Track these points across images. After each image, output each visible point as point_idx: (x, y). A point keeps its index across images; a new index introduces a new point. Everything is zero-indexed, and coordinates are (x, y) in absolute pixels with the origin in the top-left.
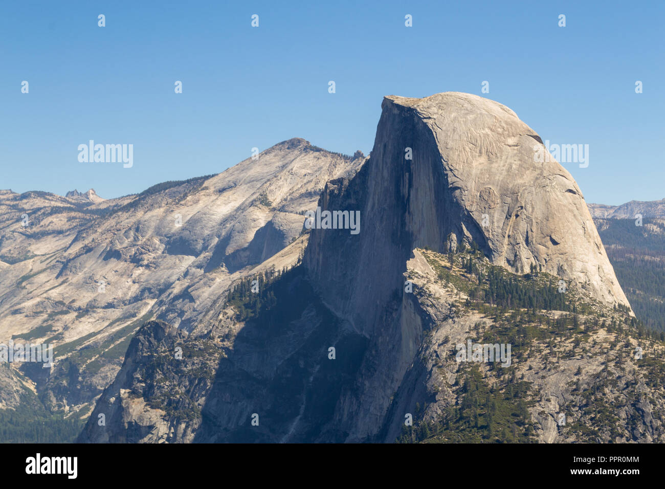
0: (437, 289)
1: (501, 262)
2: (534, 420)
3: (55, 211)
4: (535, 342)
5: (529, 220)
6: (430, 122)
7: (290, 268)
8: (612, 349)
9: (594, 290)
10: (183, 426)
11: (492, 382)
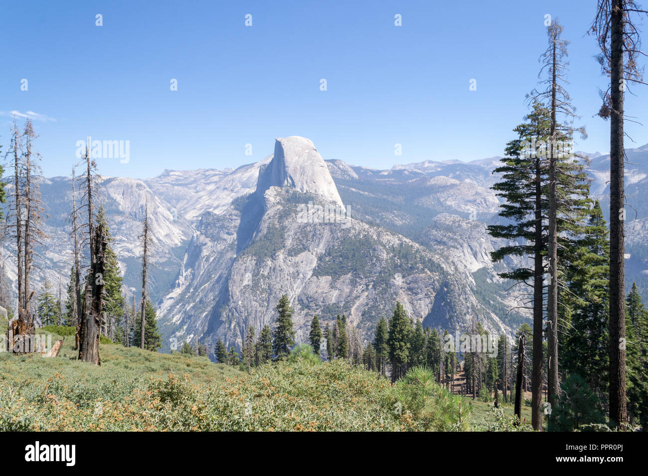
0: (272, 199)
1: (298, 189)
2: (286, 237)
3: (215, 175)
5: (307, 176)
6: (283, 146)
7: (252, 193)
9: (325, 197)
10: (216, 243)
11: (277, 226)
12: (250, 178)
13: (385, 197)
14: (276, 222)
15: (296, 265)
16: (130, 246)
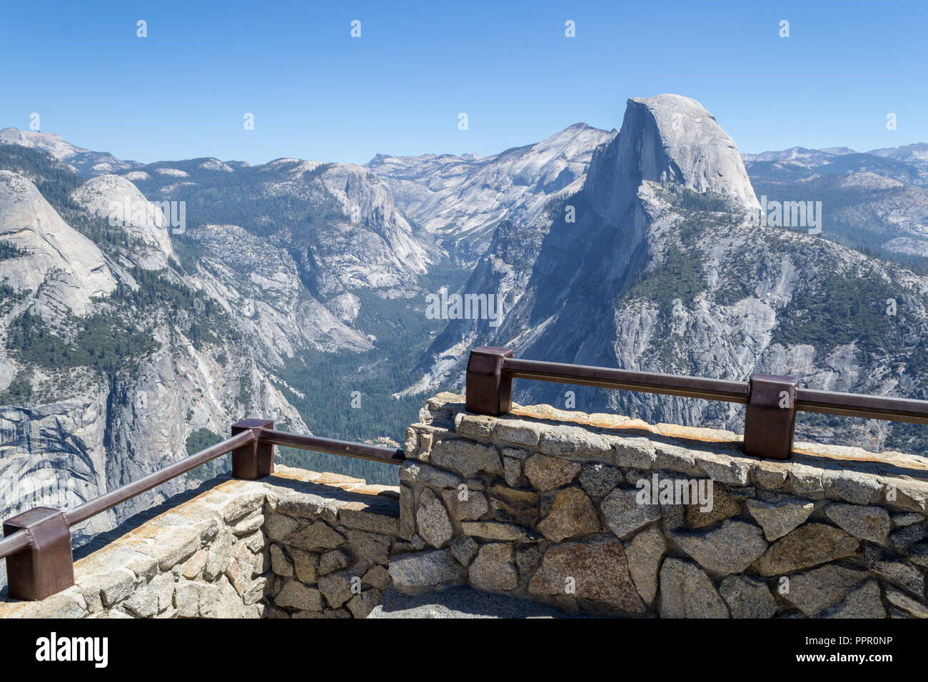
0: (655, 202)
1: (690, 186)
2: (705, 270)
3: (457, 164)
4: (707, 229)
5: (707, 164)
6: (653, 112)
7: (576, 192)
8: (750, 232)
9: (742, 201)
10: (522, 273)
11: (683, 250)
12: (527, 169)
14: (679, 243)
15: (735, 321)
16: (364, 271)
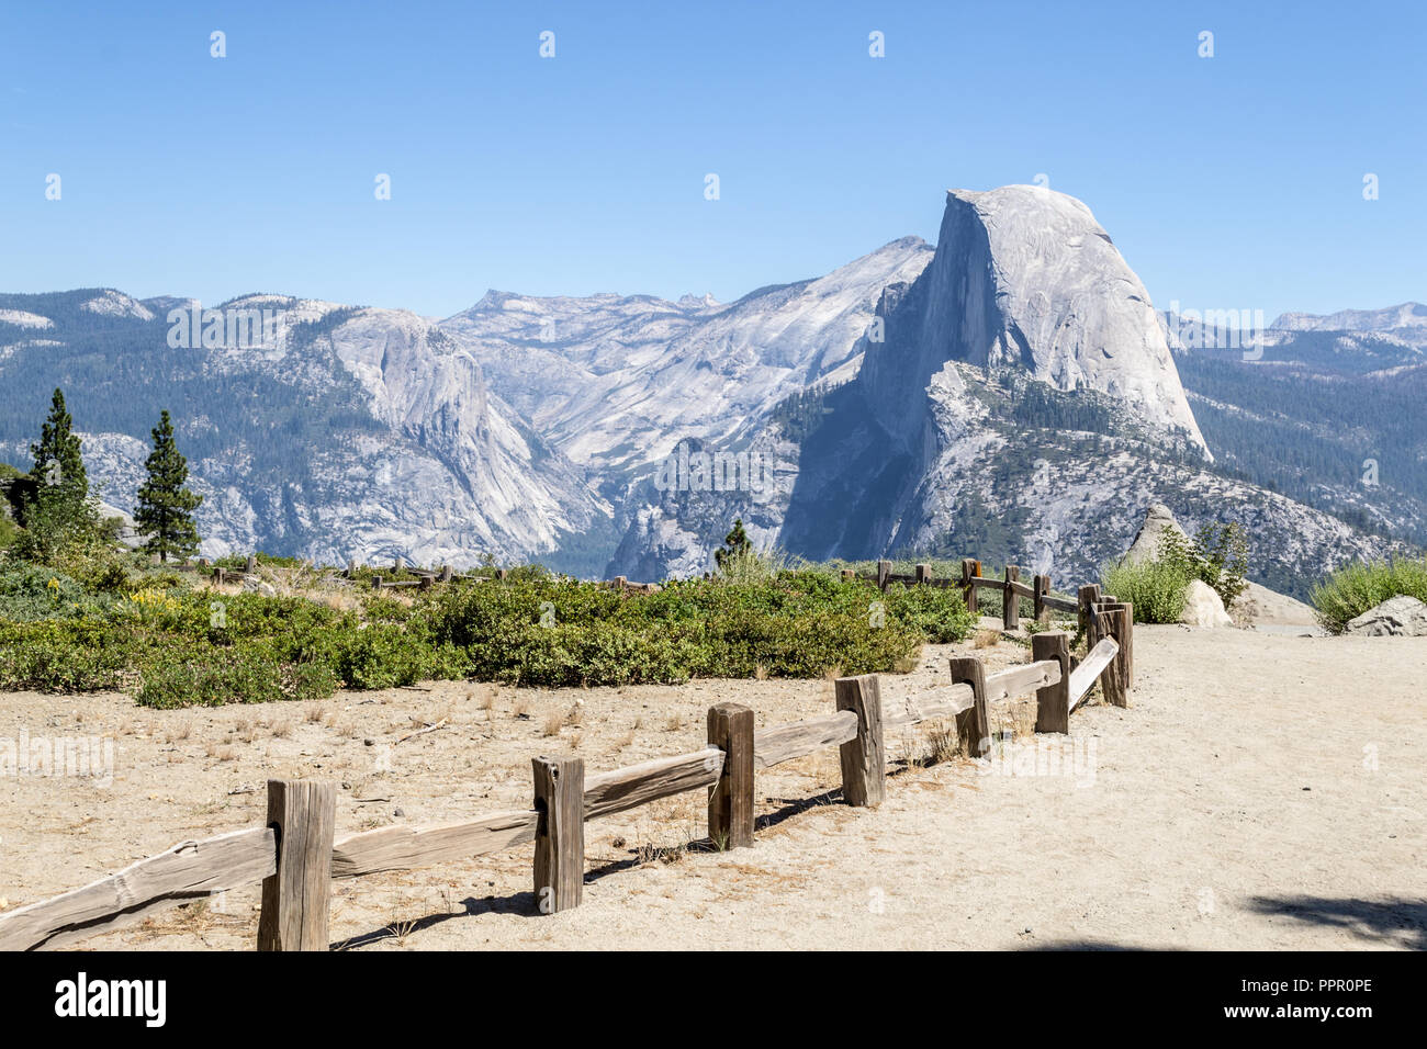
0: (959, 407)
1: (1044, 376)
3: (657, 317)
5: (1081, 330)
6: (986, 220)
7: (844, 383)
8: (1128, 474)
9: (1148, 411)
11: (993, 506)
12: (793, 330)
13: (1303, 425)
14: (986, 492)
16: (405, 540)
